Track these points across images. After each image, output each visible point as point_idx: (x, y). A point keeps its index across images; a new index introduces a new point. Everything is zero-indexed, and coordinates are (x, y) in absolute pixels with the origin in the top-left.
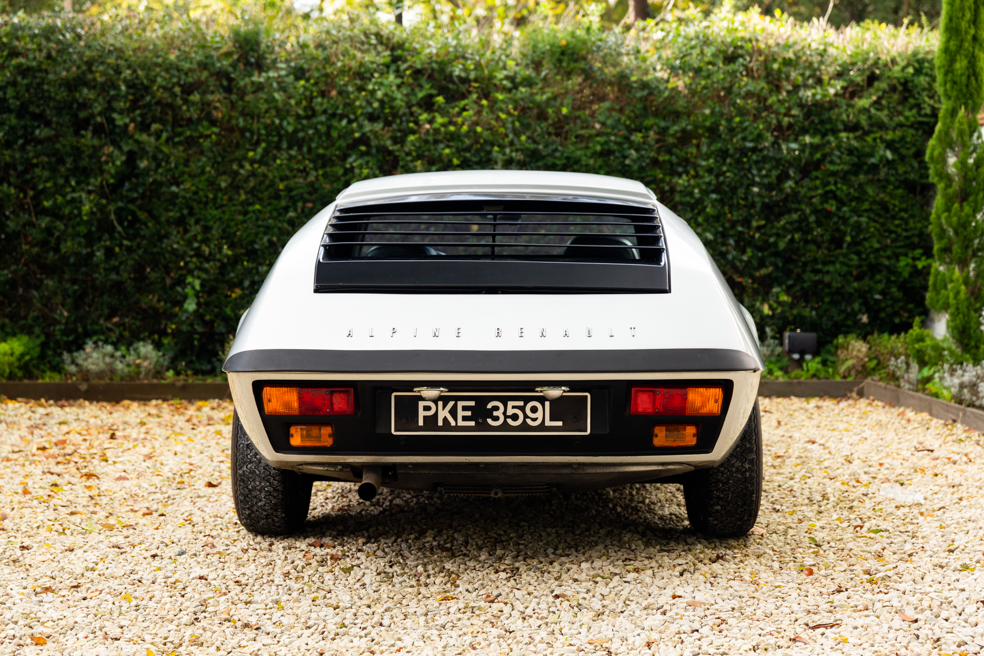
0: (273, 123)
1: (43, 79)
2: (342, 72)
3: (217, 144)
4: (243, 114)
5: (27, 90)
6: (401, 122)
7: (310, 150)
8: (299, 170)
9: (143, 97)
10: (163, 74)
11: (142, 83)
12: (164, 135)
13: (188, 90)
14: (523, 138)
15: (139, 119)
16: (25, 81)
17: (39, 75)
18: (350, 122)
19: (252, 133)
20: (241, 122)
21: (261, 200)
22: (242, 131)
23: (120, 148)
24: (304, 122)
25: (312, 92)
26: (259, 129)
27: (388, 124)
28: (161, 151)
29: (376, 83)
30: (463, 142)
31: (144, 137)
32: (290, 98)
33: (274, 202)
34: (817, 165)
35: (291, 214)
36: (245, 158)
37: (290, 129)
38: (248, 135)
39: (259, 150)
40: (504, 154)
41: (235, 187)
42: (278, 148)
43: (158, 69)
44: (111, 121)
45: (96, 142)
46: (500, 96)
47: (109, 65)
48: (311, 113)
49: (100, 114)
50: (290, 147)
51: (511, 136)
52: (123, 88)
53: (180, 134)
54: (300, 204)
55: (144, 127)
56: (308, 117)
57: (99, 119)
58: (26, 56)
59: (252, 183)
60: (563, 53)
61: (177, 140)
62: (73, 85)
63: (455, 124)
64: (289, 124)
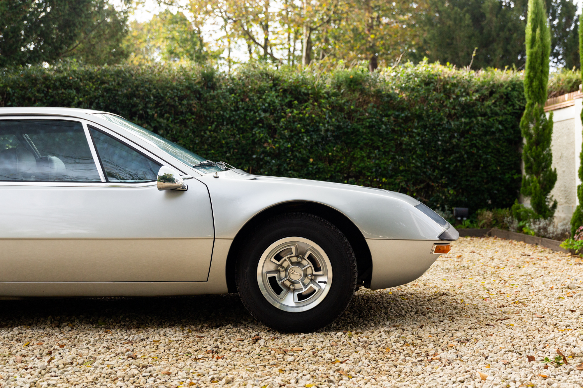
0: (220, 113)
1: (116, 94)
2: (251, 90)
3: (195, 123)
4: (206, 110)
5: (109, 99)
6: (278, 113)
7: (236, 126)
8: (231, 135)
9: (161, 102)
10: (170, 91)
11: (161, 96)
12: (171, 119)
13: (181, 99)
14: (333, 120)
15: (159, 112)
16: (108, 95)
17: (114, 92)
18: (255, 113)
19: (210, 118)
20: (205, 113)
21: (214, 148)
22: (206, 117)
23: (150, 125)
24: (234, 113)
25: (237, 99)
26: (213, 116)
27: (272, 113)
28: (169, 126)
29: (266, 95)
30: (306, 122)
31: (161, 120)
32: (228, 102)
33: (220, 149)
34: (467, 132)
35: (228, 155)
36: (207, 129)
37: (228, 116)
38: (208, 119)
39: (214, 126)
40: (325, 127)
41: (202, 143)
42: (223, 125)
43: (168, 89)
44: (146, 113)
45: (140, 122)
46: (323, 101)
47: (146, 88)
48: (237, 109)
49: (141, 110)
50: (227, 124)
51: (328, 119)
52: (152, 98)
53: (177, 119)
54: (232, 150)
55: (161, 116)
56: (235, 111)
57: (141, 112)
58: (109, 84)
59: (210, 140)
60: (351, 81)
61: (176, 121)
62: (129, 96)
63: (302, 114)
64: (227, 114)
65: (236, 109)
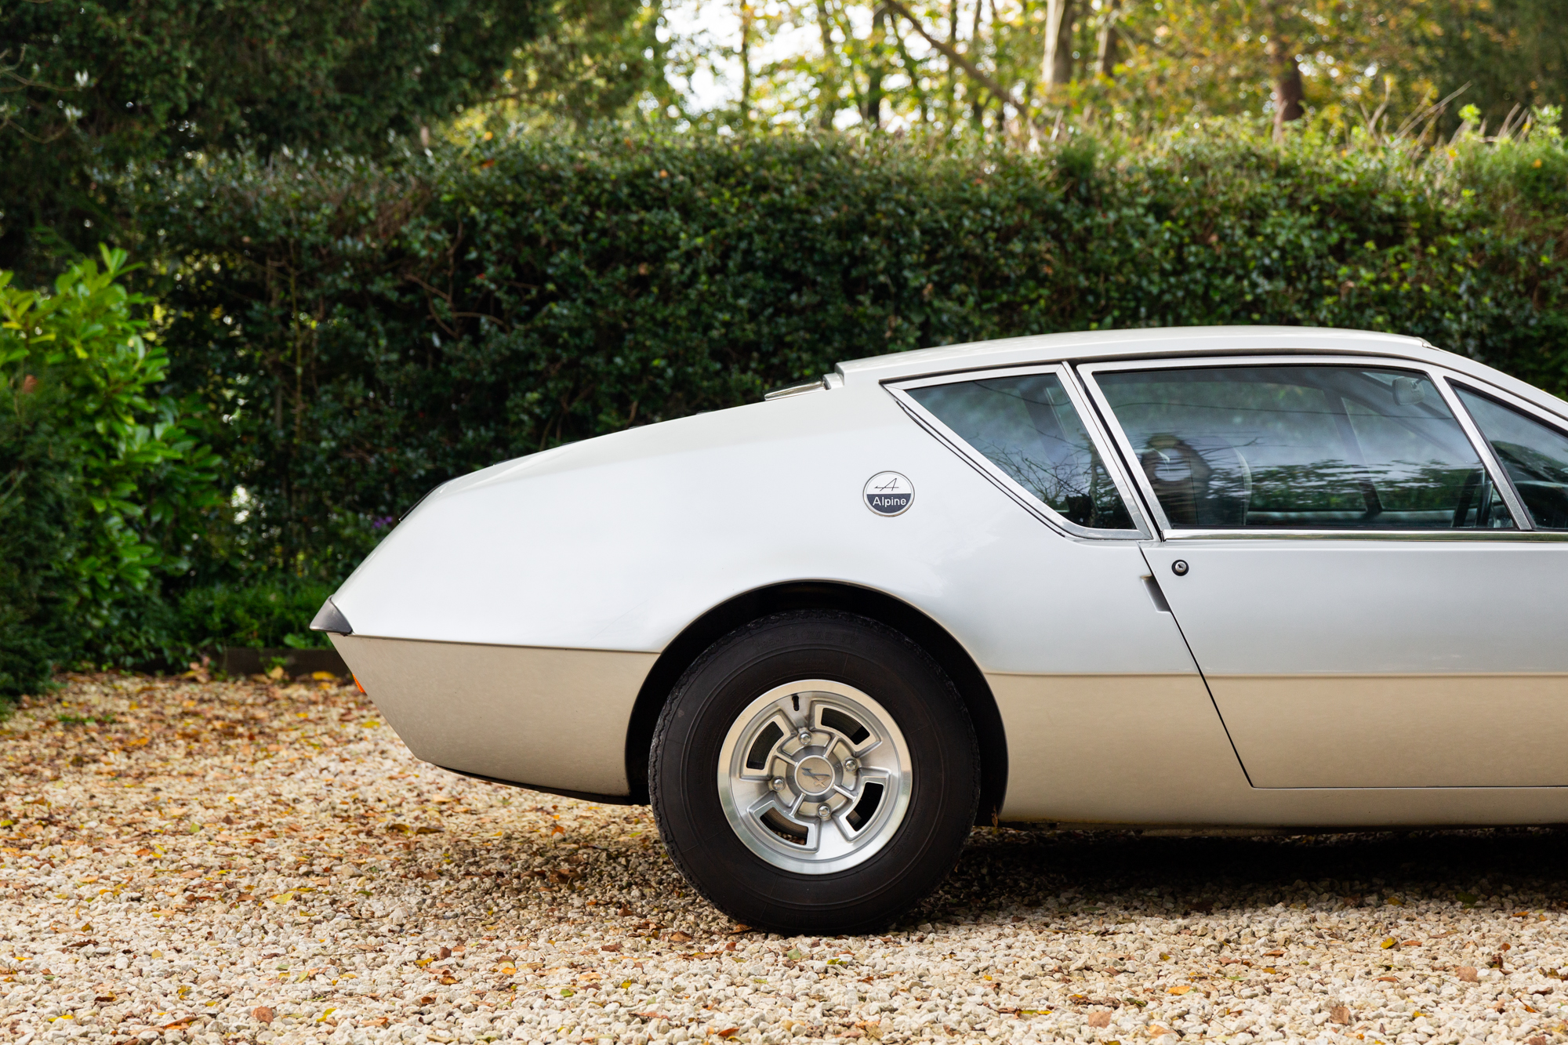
0: (1128, 282)
1: (803, 223)
2: (1225, 208)
3: (1047, 312)
4: (1087, 272)
5: (782, 238)
6: (1309, 280)
9: (941, 246)
10: (971, 213)
11: (942, 228)
12: (971, 300)
13: (1005, 236)
14: (1486, 300)
15: (936, 278)
16: (779, 226)
17: (797, 216)
18: (1239, 279)
19: (1097, 297)
20: (1083, 282)
22: (1084, 293)
23: (908, 320)
24: (1172, 280)
25: (1181, 238)
26: (1107, 291)
27: (1290, 281)
28: (968, 323)
29: (1274, 225)
30: (1401, 307)
31: (944, 303)
32: (1153, 245)
37: (1155, 290)
38: (1091, 299)
39: (1108, 320)
40: (1460, 322)
42: (1138, 317)
43: (964, 207)
44: (901, 284)
45: (878, 311)
46: (1454, 241)
47: (898, 203)
48: (1182, 266)
49: (885, 271)
50: (1151, 316)
51: (1465, 297)
52: (917, 233)
53: (991, 300)
55: (943, 289)
56: (1176, 273)
57: (882, 278)
58: (780, 191)
60: (1538, 179)
61: (985, 307)
62: (847, 231)
63: (1388, 280)
64: (1151, 282)
65: (1179, 267)
